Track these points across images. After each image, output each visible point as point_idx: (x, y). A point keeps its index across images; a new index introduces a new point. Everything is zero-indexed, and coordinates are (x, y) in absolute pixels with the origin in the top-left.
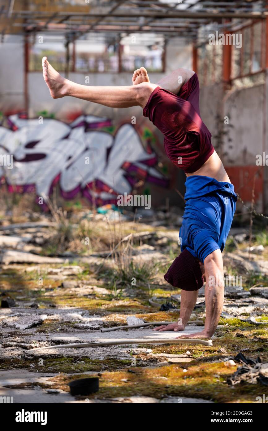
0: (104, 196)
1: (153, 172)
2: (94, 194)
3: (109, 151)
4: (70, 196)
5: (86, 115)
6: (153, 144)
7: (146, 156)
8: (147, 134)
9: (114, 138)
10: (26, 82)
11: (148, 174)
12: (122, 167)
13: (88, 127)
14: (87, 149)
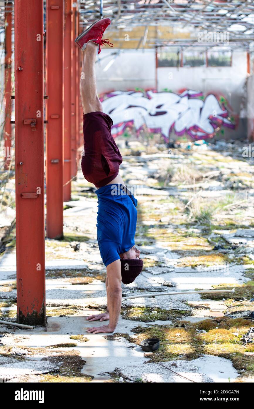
0: (199, 134)
1: (226, 121)
2: (193, 133)
3: (201, 109)
4: (180, 134)
5: (188, 90)
6: (226, 106)
7: (221, 112)
8: (222, 100)
9: (204, 102)
10: (156, 73)
11: (223, 123)
12: (209, 118)
13: (189, 96)
14: (189, 108)
